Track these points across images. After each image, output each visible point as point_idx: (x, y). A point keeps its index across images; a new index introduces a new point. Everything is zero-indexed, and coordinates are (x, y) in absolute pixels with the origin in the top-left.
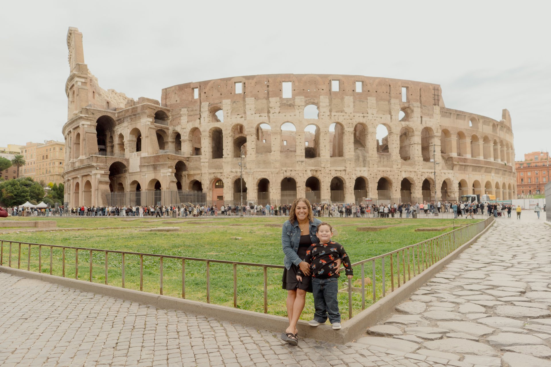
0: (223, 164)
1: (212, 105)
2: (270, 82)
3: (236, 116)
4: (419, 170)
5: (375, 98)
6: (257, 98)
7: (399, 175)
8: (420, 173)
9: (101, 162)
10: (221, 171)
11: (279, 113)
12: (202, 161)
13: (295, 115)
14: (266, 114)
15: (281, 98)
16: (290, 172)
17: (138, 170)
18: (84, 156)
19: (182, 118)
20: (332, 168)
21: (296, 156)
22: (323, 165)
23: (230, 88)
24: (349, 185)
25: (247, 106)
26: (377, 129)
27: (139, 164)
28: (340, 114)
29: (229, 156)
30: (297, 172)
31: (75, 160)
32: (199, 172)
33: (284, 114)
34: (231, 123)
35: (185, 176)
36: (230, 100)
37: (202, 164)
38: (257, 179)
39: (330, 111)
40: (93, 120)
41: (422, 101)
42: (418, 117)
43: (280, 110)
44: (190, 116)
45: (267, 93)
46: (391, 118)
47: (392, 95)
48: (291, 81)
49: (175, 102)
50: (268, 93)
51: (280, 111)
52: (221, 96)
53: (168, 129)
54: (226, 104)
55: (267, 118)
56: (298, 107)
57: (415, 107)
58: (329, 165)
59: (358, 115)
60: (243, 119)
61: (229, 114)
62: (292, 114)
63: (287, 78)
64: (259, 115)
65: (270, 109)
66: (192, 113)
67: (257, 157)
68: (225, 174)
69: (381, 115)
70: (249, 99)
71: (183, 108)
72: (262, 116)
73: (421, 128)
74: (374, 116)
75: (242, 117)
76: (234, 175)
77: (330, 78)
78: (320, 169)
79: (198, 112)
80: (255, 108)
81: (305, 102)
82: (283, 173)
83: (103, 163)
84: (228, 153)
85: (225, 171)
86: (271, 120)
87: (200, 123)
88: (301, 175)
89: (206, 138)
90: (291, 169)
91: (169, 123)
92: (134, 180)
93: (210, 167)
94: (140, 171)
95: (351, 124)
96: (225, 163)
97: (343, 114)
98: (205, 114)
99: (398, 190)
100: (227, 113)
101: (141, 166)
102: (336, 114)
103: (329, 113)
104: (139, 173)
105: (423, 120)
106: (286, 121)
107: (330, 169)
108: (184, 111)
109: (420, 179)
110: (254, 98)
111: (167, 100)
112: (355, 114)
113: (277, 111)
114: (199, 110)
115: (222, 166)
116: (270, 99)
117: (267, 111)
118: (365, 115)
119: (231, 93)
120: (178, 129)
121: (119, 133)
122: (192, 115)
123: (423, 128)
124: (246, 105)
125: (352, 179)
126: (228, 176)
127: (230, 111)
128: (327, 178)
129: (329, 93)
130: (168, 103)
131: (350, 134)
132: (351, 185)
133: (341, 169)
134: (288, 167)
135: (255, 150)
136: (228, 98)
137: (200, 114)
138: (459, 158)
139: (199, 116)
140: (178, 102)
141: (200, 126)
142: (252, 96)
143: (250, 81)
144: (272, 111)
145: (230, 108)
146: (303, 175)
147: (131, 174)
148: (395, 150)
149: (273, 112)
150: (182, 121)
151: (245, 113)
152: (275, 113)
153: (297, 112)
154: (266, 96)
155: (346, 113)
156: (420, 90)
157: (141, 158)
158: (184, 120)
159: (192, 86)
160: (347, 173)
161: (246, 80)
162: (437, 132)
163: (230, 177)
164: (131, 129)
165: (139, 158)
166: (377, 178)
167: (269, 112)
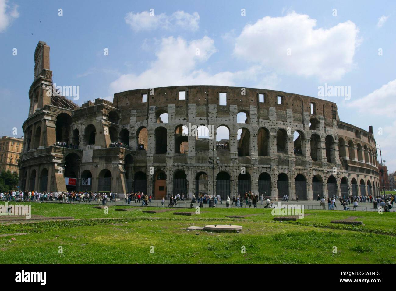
0: (166, 158)
1: (159, 108)
2: (209, 92)
3: (179, 118)
4: (325, 169)
5: (291, 110)
6: (198, 104)
7: (311, 172)
8: (326, 172)
9: (59, 152)
10: (165, 165)
11: (216, 117)
12: (147, 155)
13: (230, 120)
14: (205, 118)
15: (218, 105)
16: (225, 168)
17: (91, 161)
18: (43, 147)
19: (131, 118)
20: (260, 166)
21: (230, 154)
22: (252, 163)
23: (175, 95)
24: (274, 180)
25: (189, 111)
26: (294, 134)
27: (92, 156)
28: (266, 121)
29: (172, 152)
30: (231, 168)
31: (34, 150)
32: (143, 165)
33: (221, 118)
34: (175, 124)
35: (132, 168)
36: (174, 105)
37: (148, 158)
38: (196, 172)
39: (258, 118)
40: (53, 116)
41: (325, 115)
42: (322, 127)
43: (218, 114)
44: (138, 116)
45: (206, 100)
46: (304, 126)
47: (304, 108)
48: (225, 92)
49: (126, 105)
50: (208, 101)
51: (218, 116)
52: (167, 101)
53: (118, 127)
54: (171, 108)
55: (206, 121)
56: (232, 113)
57: (320, 119)
58: (257, 163)
59: (280, 122)
60: (185, 121)
61: (173, 117)
62: (227, 119)
63: (223, 89)
64: (199, 118)
65: (209, 114)
66: (140, 114)
67: (196, 154)
68: (168, 167)
69: (296, 124)
70: (192, 104)
71: (132, 110)
72: (202, 119)
73: (325, 135)
74: (291, 124)
75: (184, 119)
76: (176, 168)
77: (257, 92)
78: (250, 166)
79: (146, 114)
80: (196, 112)
81: (238, 110)
82: (219, 168)
83: (61, 153)
84: (172, 149)
85: (168, 164)
86: (209, 123)
87: (147, 123)
88: (235, 170)
89: (152, 136)
90: (226, 164)
91: (119, 122)
92: (86, 169)
93: (155, 161)
94: (93, 162)
95: (274, 129)
96: (168, 157)
97: (268, 121)
98: (152, 116)
99: (310, 185)
100: (172, 115)
101: (93, 158)
102: (262, 120)
103: (257, 120)
104: (91, 164)
105: (326, 129)
106: (222, 124)
107: (258, 166)
108: (134, 112)
109: (326, 177)
110: (195, 104)
111: (119, 103)
112: (278, 122)
113: (215, 116)
114: (147, 112)
115: (166, 160)
116: (209, 105)
117: (206, 115)
118: (284, 123)
119: (176, 99)
120: (128, 127)
121: (74, 128)
122: (141, 116)
123: (326, 135)
124: (188, 109)
125: (275, 175)
126: (171, 169)
127: (174, 114)
128: (256, 173)
129: (257, 104)
130: (119, 106)
131: (274, 138)
132: (275, 180)
133: (267, 167)
134: (223, 163)
135: (195, 147)
136: (173, 103)
137: (148, 115)
138: (351, 161)
139: (146, 117)
140: (129, 104)
141: (148, 126)
142: (193, 103)
143: (192, 90)
144: (210, 115)
145: (174, 111)
146: (236, 170)
147: (83, 164)
148: (307, 152)
149: (212, 116)
150: (131, 121)
151: (187, 116)
152: (213, 117)
153: (231, 117)
154: (206, 103)
155: (270, 120)
156: (323, 106)
157: (94, 151)
158: (133, 120)
159: (141, 92)
160: (272, 170)
161: (188, 89)
162: (336, 140)
163: (173, 170)
164: (87, 126)
165: (92, 151)
166: (294, 175)
167: (208, 116)
